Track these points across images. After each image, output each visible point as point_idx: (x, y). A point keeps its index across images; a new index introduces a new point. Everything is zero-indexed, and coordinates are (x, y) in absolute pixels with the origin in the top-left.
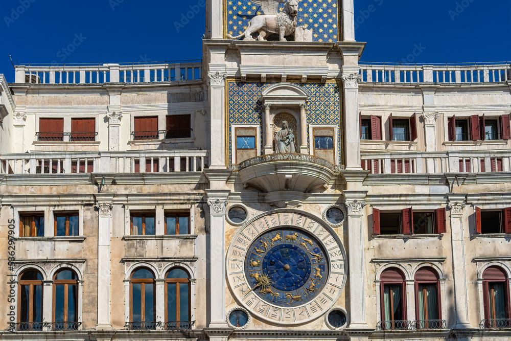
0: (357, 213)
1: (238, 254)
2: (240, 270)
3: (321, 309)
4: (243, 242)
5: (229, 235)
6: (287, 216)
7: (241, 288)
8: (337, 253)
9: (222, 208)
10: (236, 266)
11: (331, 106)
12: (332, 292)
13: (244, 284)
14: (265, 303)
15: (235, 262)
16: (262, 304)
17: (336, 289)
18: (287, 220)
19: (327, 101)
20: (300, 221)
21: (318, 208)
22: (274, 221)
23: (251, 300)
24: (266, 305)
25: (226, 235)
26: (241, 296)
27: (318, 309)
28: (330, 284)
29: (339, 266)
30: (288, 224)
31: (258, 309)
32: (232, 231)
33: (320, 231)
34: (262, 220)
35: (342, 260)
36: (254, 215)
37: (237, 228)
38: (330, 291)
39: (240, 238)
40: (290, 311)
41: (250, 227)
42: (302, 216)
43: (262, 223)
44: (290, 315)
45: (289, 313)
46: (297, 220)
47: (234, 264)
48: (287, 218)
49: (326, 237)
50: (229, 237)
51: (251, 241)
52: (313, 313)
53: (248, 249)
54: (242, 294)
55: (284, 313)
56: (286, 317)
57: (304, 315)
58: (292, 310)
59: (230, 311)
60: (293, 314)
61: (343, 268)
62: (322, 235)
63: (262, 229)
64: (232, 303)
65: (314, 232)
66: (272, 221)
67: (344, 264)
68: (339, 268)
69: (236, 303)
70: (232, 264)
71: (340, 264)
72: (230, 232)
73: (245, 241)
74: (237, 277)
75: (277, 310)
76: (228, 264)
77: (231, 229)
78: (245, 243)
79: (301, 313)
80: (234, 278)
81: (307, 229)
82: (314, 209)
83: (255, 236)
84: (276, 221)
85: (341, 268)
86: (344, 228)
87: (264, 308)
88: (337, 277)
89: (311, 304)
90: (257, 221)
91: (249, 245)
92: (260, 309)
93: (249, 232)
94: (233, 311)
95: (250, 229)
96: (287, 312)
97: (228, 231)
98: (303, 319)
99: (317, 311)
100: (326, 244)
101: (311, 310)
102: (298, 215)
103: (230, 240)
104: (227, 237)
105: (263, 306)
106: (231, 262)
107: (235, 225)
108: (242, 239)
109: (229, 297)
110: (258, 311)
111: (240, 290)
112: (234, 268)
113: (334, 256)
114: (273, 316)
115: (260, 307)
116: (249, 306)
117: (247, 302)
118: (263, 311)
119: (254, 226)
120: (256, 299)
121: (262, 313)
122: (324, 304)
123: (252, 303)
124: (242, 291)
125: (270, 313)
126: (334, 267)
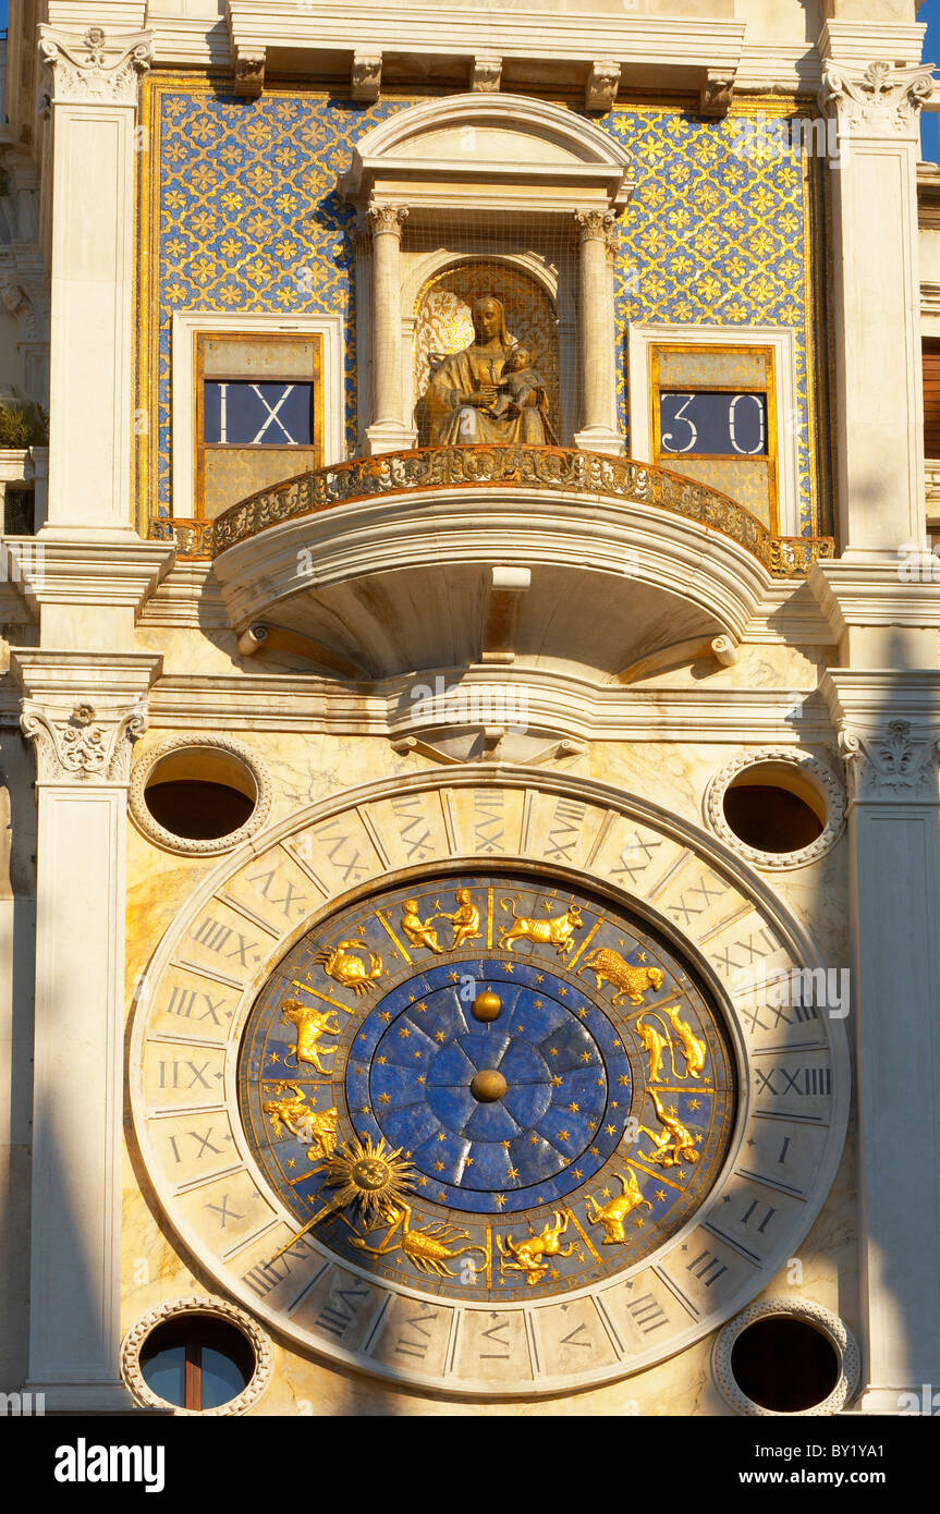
0: (907, 796)
1: (200, 1007)
2: (214, 1097)
3: (693, 1312)
4: (233, 944)
5: (152, 904)
7: (215, 1192)
8: (788, 1011)
9: (107, 755)
10: (186, 1074)
11: (757, 234)
12: (756, 1219)
13: (232, 1171)
15: (184, 1055)
16: (339, 1280)
17: (781, 1203)
18: (496, 828)
19: (734, 206)
20: (572, 837)
21: (674, 766)
22: (416, 834)
23: (276, 1262)
25: (130, 908)
27: (674, 1313)
28: (744, 1175)
29: (800, 1081)
30: (497, 853)
31: (314, 1310)
32: (165, 885)
33: (690, 890)
34: (348, 824)
35: (818, 1046)
36: (297, 798)
37: (194, 870)
38: (747, 1216)
39: (216, 923)
40: (507, 1324)
41: (277, 865)
42: (582, 810)
43: (343, 839)
44: (507, 1344)
45: (500, 1334)
46: (551, 832)
47: (176, 1064)
48: (498, 819)
49: (725, 926)
50: (150, 917)
51: (282, 940)
52: (646, 1331)
53: (261, 983)
54: (223, 1226)
55: (472, 1334)
56: (482, 1357)
57: (590, 1345)
58: (519, 1319)
59: (148, 1323)
60: (522, 1339)
61: (822, 1093)
62: (700, 912)
63: (345, 879)
64: (161, 1276)
65: (651, 895)
66: (407, 836)
67: (828, 1070)
68: (800, 1093)
69: (186, 1274)
70: (163, 1064)
71: (807, 1071)
72: (153, 890)
73: (242, 938)
74: (193, 1134)
75: (431, 1317)
76: (142, 1066)
77: (159, 876)
78: (242, 950)
79: (571, 1335)
80: (172, 1139)
81: (613, 880)
82: (655, 773)
83: (302, 912)
84: (428, 834)
85: (808, 1092)
86: (825, 877)
87: (350, 1305)
88: (787, 1140)
89: (629, 1285)
90: (316, 832)
91: (266, 960)
92: (326, 1308)
93: (266, 888)
94: (163, 1319)
95: (272, 874)
96: (489, 1329)
97: (141, 885)
98: (586, 1369)
99: (666, 1321)
100: (721, 962)
101: (634, 1315)
102: (560, 802)
103: (151, 931)
104: (134, 918)
105: (344, 1295)
106: (157, 1053)
107: (184, 853)
108: (223, 927)
109: (144, 1244)
110: (318, 1323)
111: (210, 1206)
112: (175, 1086)
113: (771, 1024)
114: (403, 1347)
115: (326, 1300)
116: (262, 1296)
117: (250, 1273)
118: (343, 1321)
119: (295, 857)
120: (303, 1257)
121: (340, 1330)
122: (707, 1284)
123: (281, 1279)
124: (224, 1212)
125: (386, 1332)
126: (766, 1082)
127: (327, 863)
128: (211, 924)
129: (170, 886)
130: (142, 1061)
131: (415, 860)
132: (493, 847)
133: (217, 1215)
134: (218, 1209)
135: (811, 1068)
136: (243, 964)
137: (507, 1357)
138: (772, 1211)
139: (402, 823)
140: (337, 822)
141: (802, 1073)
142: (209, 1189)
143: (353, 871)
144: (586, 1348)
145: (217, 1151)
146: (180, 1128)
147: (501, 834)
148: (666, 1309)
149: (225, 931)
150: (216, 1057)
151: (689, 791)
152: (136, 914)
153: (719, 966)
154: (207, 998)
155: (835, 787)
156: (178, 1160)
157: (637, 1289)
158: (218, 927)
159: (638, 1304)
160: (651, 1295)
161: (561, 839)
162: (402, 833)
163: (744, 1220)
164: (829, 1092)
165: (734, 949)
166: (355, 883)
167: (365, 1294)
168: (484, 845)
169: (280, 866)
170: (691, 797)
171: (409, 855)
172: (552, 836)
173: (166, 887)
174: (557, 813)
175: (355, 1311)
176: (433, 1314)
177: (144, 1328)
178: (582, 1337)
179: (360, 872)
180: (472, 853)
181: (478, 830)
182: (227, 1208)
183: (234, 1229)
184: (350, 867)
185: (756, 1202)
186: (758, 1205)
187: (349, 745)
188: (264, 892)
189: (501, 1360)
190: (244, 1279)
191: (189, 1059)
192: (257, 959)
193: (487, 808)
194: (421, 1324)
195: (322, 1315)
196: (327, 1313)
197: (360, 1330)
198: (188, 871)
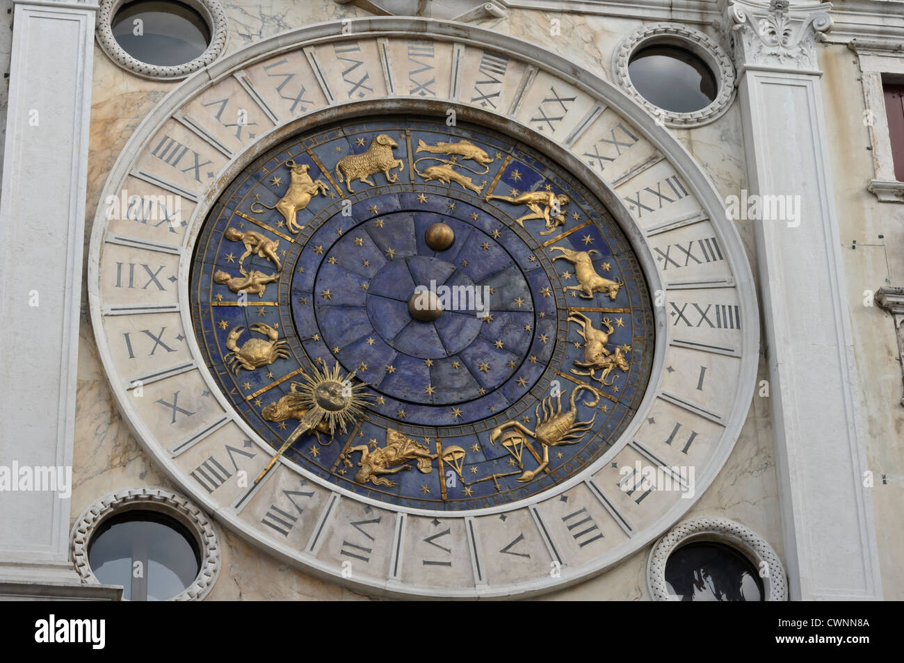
0: (790, 65)
2: (166, 299)
3: (626, 528)
4: (188, 161)
5: (114, 120)
6: (429, 61)
7: (165, 389)
8: (697, 251)
10: (142, 277)
12: (680, 441)
13: (184, 370)
14: (305, 480)
15: (140, 258)
16: (285, 480)
17: (701, 426)
18: (428, 75)
20: (496, 88)
21: (584, 34)
22: (357, 75)
23: (224, 459)
24: (307, 488)
25: (94, 122)
26: (161, 437)
27: (607, 527)
28: (665, 398)
30: (429, 97)
31: (261, 510)
32: (128, 103)
33: (603, 140)
34: (294, 64)
35: (726, 284)
36: (248, 36)
37: (156, 93)
38: (671, 438)
39: (173, 141)
40: (448, 532)
41: (231, 93)
42: (504, 66)
43: (291, 76)
44: (449, 551)
45: (441, 541)
46: (478, 83)
47: (132, 266)
48: (429, 68)
49: (635, 173)
50: (112, 132)
51: (234, 158)
52: (582, 545)
53: (214, 198)
54: (174, 421)
55: (415, 538)
56: (425, 563)
57: (528, 556)
58: (459, 527)
59: (97, 511)
60: (463, 547)
61: (732, 327)
62: (612, 160)
63: (292, 110)
64: (111, 466)
65: (568, 141)
66: (348, 76)
67: (736, 307)
68: (712, 326)
69: (137, 466)
70: (120, 265)
71: (717, 306)
72: (116, 107)
73: (196, 155)
74: (147, 332)
75: (375, 521)
76: (100, 264)
77: (122, 95)
78: (197, 167)
79: (510, 546)
80: (127, 335)
81: (534, 127)
82: (566, 38)
83: (252, 136)
84: (366, 77)
85: (719, 326)
86: (721, 136)
87: (297, 506)
88: (703, 369)
89: (564, 499)
90: (266, 68)
91: (219, 176)
92: (273, 508)
93: (220, 114)
94: (112, 510)
95: (226, 101)
96: (430, 535)
97: (105, 103)
98: (526, 579)
99: (601, 536)
100: (633, 205)
101: (570, 528)
102: (484, 58)
103: (113, 144)
104: (97, 130)
105: (291, 496)
106: (115, 255)
107: (147, 77)
108: (180, 145)
109: (96, 435)
110: (264, 521)
111: (161, 401)
112: (131, 286)
113: (682, 262)
114: (348, 549)
115: (273, 499)
116: (210, 491)
117: (199, 469)
118: (289, 521)
119: (248, 89)
120: (251, 456)
121: (286, 529)
122: (638, 502)
123: (229, 476)
124: (175, 408)
125: (331, 534)
126: (681, 315)
127: (276, 95)
128: (168, 141)
129: (132, 105)
130: (100, 260)
131: (355, 98)
132: (425, 91)
134: (168, 405)
135: (721, 304)
136: (198, 178)
137: (449, 564)
138: (694, 435)
139: (344, 66)
140: (285, 61)
141: (713, 309)
142: (160, 385)
143: (299, 104)
144: (525, 559)
145: (169, 350)
146: (134, 325)
147: (432, 81)
148: (600, 524)
149: (182, 149)
150: (170, 262)
151: (598, 56)
152: (99, 128)
153: (632, 208)
155: (726, 60)
156: (132, 356)
157: (572, 501)
158: (175, 145)
159: (573, 518)
160: (584, 510)
161: (487, 89)
162: (344, 74)
163: (669, 442)
164: (738, 327)
165: (644, 194)
166: (301, 114)
167: (310, 495)
168: (417, 89)
169: (232, 95)
170: (599, 61)
171: (350, 93)
172: (478, 86)
173: (128, 106)
174: (481, 67)
175: (301, 511)
176: (376, 517)
177: (93, 516)
178: (519, 548)
179: (305, 105)
180: (406, 95)
181: (413, 77)
182: (177, 406)
183: (182, 426)
184: (297, 101)
185: (678, 426)
186: (681, 428)
188: (218, 117)
189: (443, 568)
190: (193, 474)
191: (146, 262)
192: (211, 175)
193: (419, 58)
194: (365, 527)
195: (268, 514)
196: (273, 512)
197: (306, 531)
198: (149, 93)
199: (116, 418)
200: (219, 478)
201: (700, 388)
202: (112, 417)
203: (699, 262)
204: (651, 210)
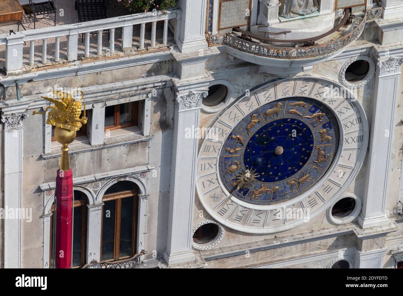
1: (212, 149)
2: (213, 171)
3: (324, 200)
4: (220, 132)
6: (288, 85)
7: (212, 194)
8: (354, 122)
9: (196, 101)
10: (207, 166)
14: (245, 208)
16: (240, 209)
17: (347, 170)
20: (306, 88)
22: (268, 94)
23: (226, 207)
26: (211, 205)
27: (319, 201)
28: (339, 165)
29: (355, 140)
34: (251, 96)
36: (239, 92)
42: (309, 80)
47: (205, 164)
48: (288, 87)
51: (233, 129)
52: (312, 207)
54: (214, 201)
56: (273, 220)
61: (360, 142)
62: (335, 101)
63: (249, 110)
65: (324, 100)
67: (362, 136)
68: (355, 142)
70: (202, 165)
71: (357, 137)
72: (202, 123)
74: (208, 180)
77: (204, 119)
78: (223, 133)
80: (203, 182)
81: (315, 97)
82: (328, 68)
83: (238, 120)
84: (270, 94)
85: (357, 142)
87: (243, 214)
88: (350, 154)
92: (237, 216)
95: (231, 112)
99: (317, 204)
102: (304, 80)
105: (242, 212)
110: (235, 220)
111: (211, 197)
112: (204, 169)
113: (349, 126)
114: (255, 221)
115: (237, 214)
116: (222, 215)
117: (220, 211)
118: (241, 218)
119: (238, 107)
120: (232, 205)
121: (240, 220)
122: (327, 193)
123: (227, 211)
124: (214, 197)
125: (251, 219)
126: (347, 141)
127: (245, 106)
129: (206, 121)
131: (267, 102)
132: (286, 94)
133: (212, 198)
136: (223, 136)
138: (345, 173)
139: (264, 93)
145: (213, 183)
146: (205, 179)
147: (288, 90)
148: (317, 201)
149: (219, 128)
150: (214, 160)
151: (336, 72)
153: (339, 114)
154: (213, 146)
156: (204, 187)
159: (311, 201)
160: (314, 198)
161: (304, 90)
162: (264, 95)
163: (338, 176)
164: (362, 141)
165: (343, 109)
167: (246, 211)
168: (284, 94)
169: (233, 110)
171: (265, 101)
172: (301, 89)
174: (303, 83)
175: (244, 215)
176: (262, 212)
179: (253, 107)
180: (281, 97)
181: (283, 91)
183: (216, 201)
184: (251, 106)
185: (341, 171)
187: (253, 76)
188: (229, 117)
190: (218, 213)
191: (208, 162)
192: (226, 134)
193: (285, 85)
194: (259, 215)
195: (236, 218)
196: (237, 217)
197: (245, 220)
198: (211, 117)
199: (200, 204)
200: (224, 212)
201: (349, 160)
202: (199, 204)
203: (355, 125)
204: (344, 113)
